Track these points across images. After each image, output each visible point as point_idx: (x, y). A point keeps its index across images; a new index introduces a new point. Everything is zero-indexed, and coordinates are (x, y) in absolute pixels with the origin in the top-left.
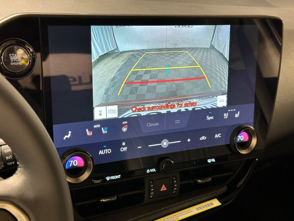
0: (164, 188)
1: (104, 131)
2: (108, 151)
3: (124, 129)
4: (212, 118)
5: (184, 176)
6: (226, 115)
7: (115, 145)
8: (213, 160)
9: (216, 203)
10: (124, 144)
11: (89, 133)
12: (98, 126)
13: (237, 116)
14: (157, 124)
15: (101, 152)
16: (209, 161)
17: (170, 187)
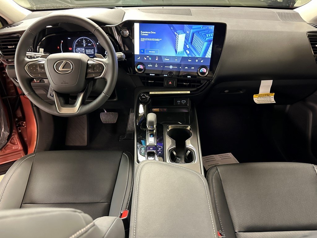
0: (170, 83)
1: (150, 59)
2: (151, 66)
3: (157, 59)
4: (191, 61)
5: (179, 80)
6: (197, 61)
7: (154, 64)
8: (190, 77)
9: (189, 92)
10: (156, 64)
11: (145, 59)
12: (148, 57)
13: (202, 61)
14: (168, 60)
15: (149, 65)
16: (188, 77)
17: (173, 83)
